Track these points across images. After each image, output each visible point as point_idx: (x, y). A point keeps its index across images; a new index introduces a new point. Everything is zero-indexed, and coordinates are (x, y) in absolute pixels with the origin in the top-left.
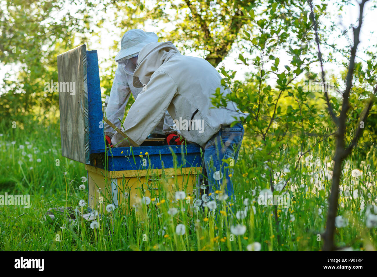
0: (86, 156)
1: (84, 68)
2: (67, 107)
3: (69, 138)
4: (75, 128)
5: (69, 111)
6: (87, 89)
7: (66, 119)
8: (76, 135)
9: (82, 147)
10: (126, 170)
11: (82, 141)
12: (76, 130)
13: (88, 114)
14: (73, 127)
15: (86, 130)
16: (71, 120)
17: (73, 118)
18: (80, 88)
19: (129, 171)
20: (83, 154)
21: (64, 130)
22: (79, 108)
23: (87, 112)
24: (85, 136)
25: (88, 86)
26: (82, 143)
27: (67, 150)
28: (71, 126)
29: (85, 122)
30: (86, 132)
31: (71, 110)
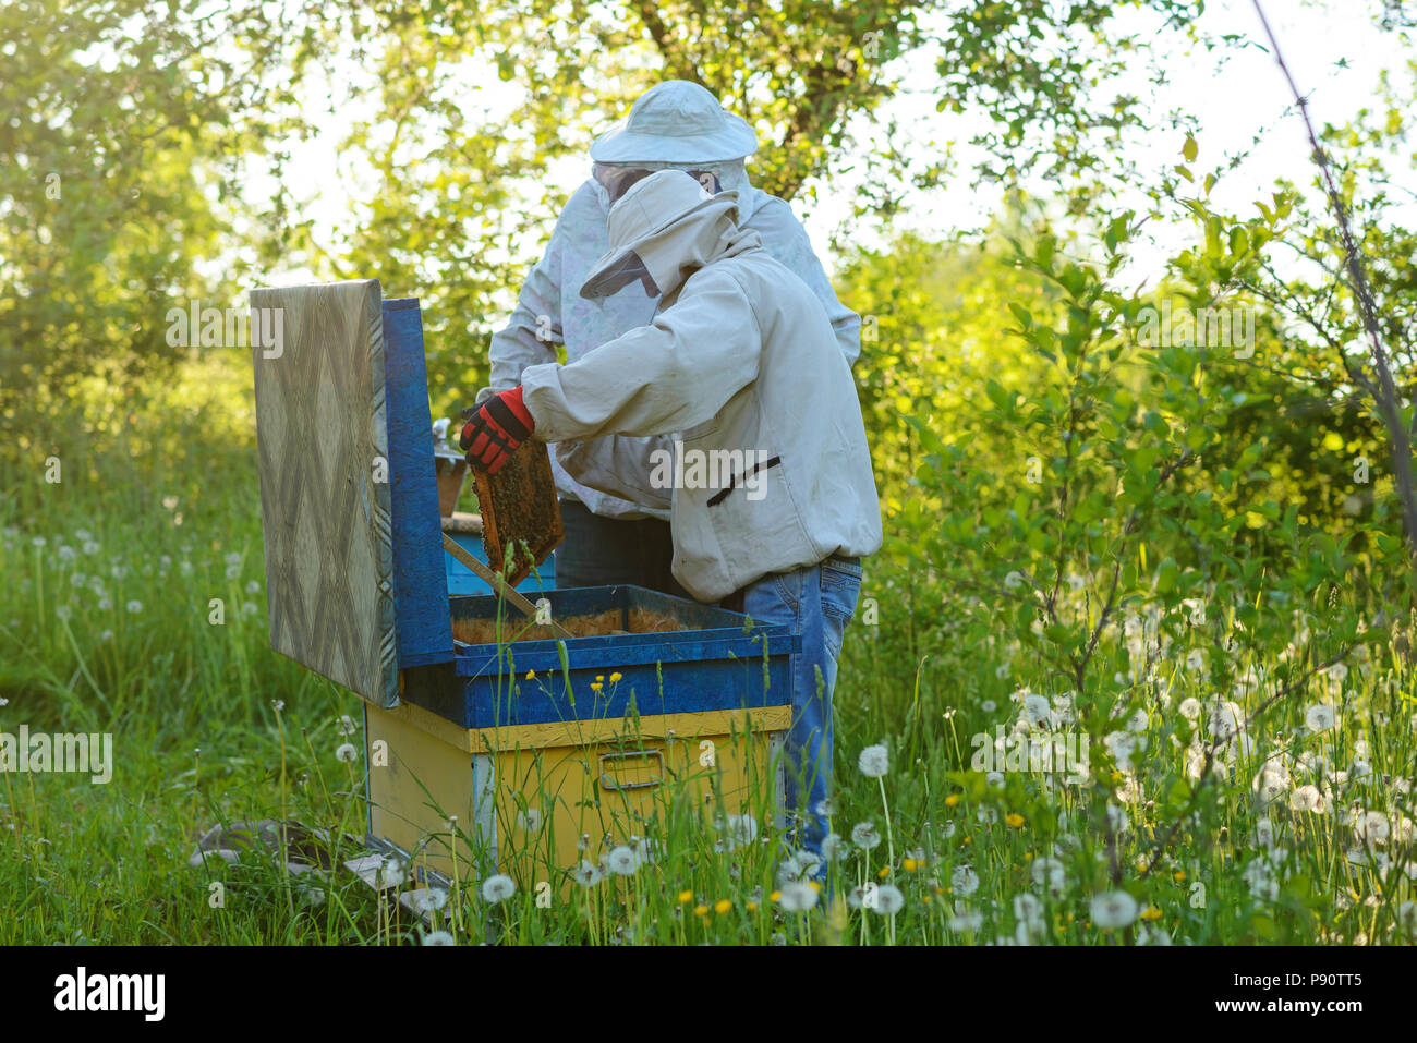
0: (386, 679)
1: (374, 366)
2: (297, 486)
3: (305, 592)
4: (332, 567)
5: (305, 499)
6: (385, 439)
7: (291, 525)
8: (336, 592)
9: (366, 644)
10: (526, 722)
11: (366, 620)
12: (339, 574)
13: (389, 529)
14: (324, 561)
15: (385, 586)
16: (312, 532)
17: (326, 533)
18: (356, 432)
19: (534, 726)
20: (372, 670)
21: (280, 560)
22: (351, 501)
23: (384, 521)
24: (381, 609)
25: (389, 427)
26: (367, 629)
27: (295, 632)
28: (315, 555)
29: (379, 559)
30: (385, 594)
31: (312, 497)
